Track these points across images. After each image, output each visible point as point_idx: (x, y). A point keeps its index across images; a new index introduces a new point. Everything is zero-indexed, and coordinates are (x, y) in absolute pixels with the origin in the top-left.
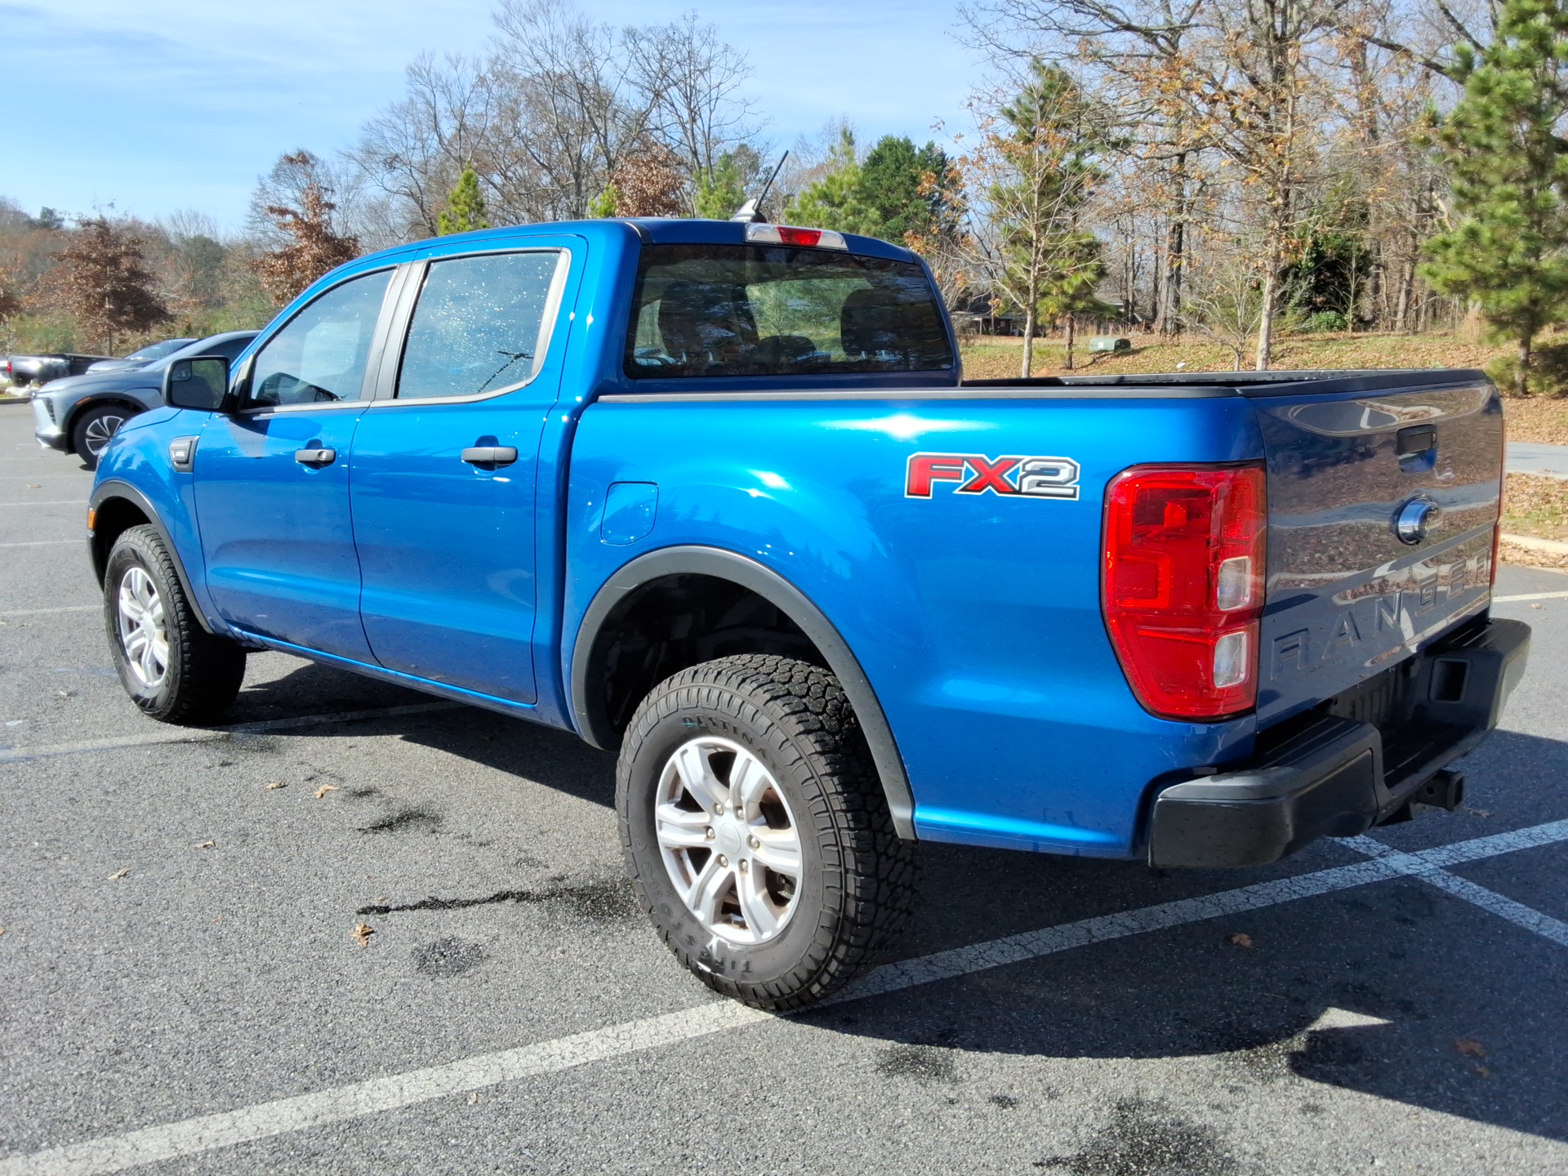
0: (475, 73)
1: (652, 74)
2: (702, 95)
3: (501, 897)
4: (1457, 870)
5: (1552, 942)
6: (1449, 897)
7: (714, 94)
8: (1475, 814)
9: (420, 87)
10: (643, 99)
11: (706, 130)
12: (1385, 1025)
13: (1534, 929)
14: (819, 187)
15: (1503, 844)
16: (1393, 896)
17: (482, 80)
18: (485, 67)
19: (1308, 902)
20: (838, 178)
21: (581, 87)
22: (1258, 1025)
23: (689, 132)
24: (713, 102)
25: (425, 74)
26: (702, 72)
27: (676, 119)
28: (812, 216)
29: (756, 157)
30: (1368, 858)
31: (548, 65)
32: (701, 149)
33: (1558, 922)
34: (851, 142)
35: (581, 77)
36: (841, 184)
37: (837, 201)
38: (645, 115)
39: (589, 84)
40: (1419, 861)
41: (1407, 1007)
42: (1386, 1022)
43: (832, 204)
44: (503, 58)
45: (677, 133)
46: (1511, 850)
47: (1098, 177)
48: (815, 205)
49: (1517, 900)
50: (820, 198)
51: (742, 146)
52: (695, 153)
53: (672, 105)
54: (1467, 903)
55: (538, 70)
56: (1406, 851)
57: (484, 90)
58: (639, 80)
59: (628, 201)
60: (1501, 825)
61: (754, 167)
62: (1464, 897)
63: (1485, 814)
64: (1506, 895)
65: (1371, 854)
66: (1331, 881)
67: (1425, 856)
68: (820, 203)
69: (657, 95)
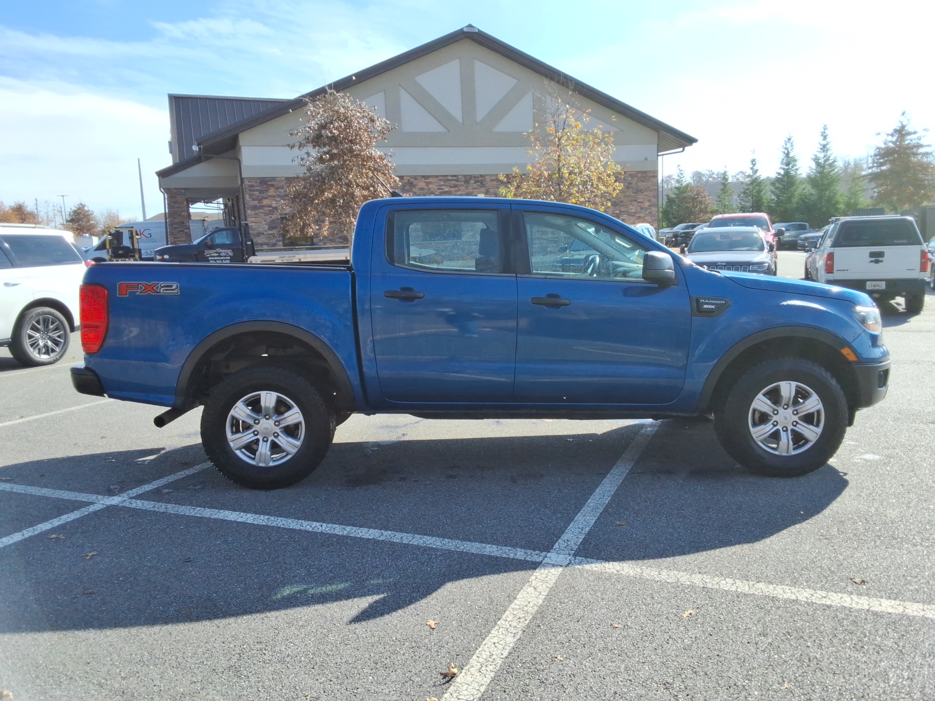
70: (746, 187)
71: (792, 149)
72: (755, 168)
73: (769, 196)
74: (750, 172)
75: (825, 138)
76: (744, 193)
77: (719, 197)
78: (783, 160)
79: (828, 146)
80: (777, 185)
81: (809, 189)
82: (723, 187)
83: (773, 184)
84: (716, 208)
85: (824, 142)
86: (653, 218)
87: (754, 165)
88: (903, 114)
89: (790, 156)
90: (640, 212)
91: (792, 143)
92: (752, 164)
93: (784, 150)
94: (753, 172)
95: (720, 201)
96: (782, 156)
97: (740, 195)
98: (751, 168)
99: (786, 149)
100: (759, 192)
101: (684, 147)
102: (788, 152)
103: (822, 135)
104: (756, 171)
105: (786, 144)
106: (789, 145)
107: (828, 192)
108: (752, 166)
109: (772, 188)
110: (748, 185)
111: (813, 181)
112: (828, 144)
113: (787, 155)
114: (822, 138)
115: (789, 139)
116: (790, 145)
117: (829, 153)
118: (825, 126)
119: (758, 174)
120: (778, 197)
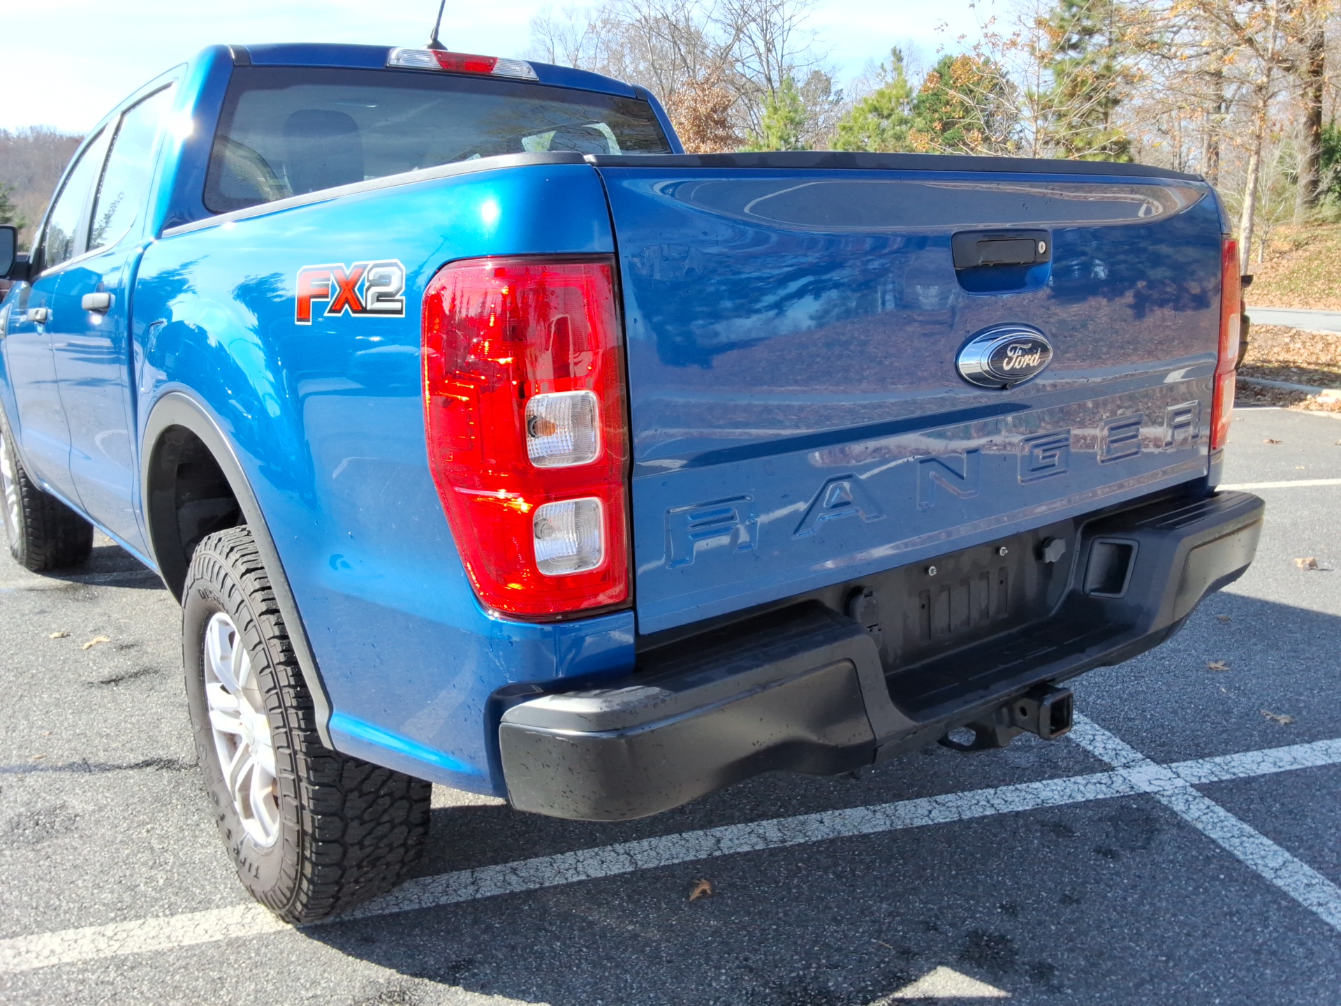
0: (587, 22)
1: (733, 11)
2: (776, 27)
3: (147, 764)
4: (1208, 790)
5: (1285, 895)
6: (1182, 825)
7: (786, 27)
8: (1272, 719)
9: (541, 37)
10: (727, 35)
11: (779, 59)
12: (998, 999)
13: (1268, 875)
14: (870, 102)
15: (1288, 758)
16: (1110, 819)
17: (593, 27)
18: (594, 15)
19: (1000, 819)
20: (887, 92)
21: (674, 27)
22: (837, 984)
23: (765, 60)
24: (785, 33)
25: (544, 24)
26: (776, 7)
27: (754, 51)
28: (862, 128)
29: (828, 81)
30: (1109, 768)
31: (645, 11)
32: (775, 75)
33: (1306, 867)
34: (900, 59)
35: (673, 19)
36: (890, 98)
37: (885, 113)
38: (729, 48)
39: (681, 25)
40: (1170, 775)
41: (1042, 972)
42: (1002, 994)
43: (881, 116)
44: (608, 7)
45: (755, 64)
46: (1295, 767)
47: (1129, 79)
48: (866, 118)
49: (1266, 835)
50: (870, 112)
51: (816, 72)
52: (769, 80)
53: (750, 38)
54: (1201, 833)
55: (638, 16)
56: (1158, 762)
57: (594, 36)
58: (722, 18)
59: (683, 120)
60: (1298, 735)
61: (827, 91)
62: (1200, 826)
63: (1283, 719)
64: (1256, 828)
65: (1115, 763)
66: (1043, 795)
67: (1180, 770)
68: (870, 116)
69: (739, 30)
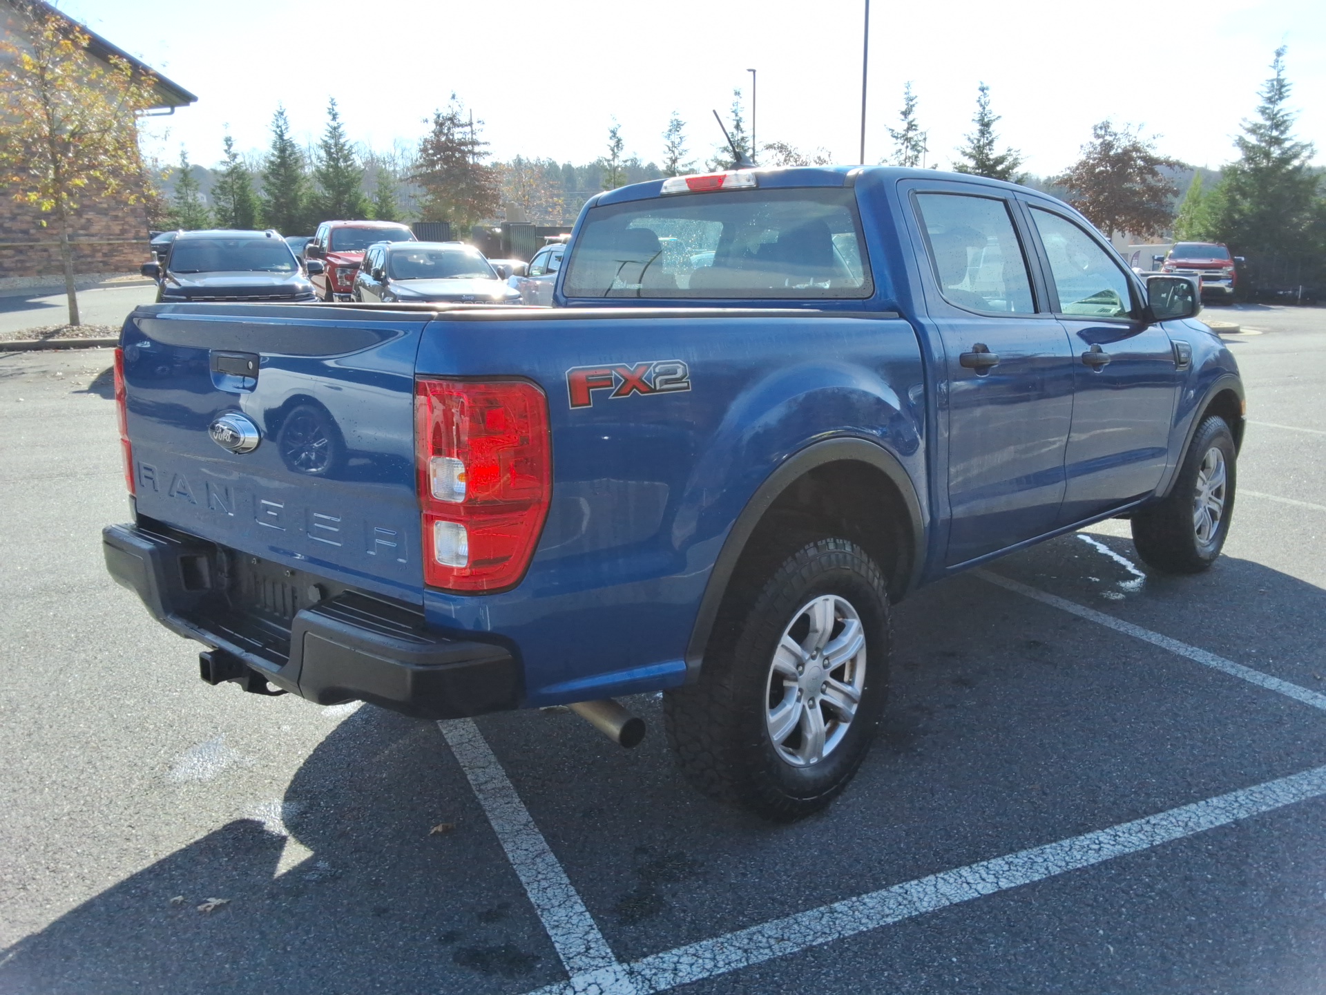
70: (221, 179)
71: (287, 128)
72: (233, 150)
73: (260, 195)
74: (226, 158)
75: (334, 117)
76: (221, 188)
77: (179, 192)
78: (276, 142)
79: (340, 130)
80: (272, 179)
81: (320, 190)
82: (182, 176)
83: (265, 177)
84: (176, 209)
85: (334, 124)
86: (139, 219)
87: (230, 146)
88: (453, 97)
89: (285, 138)
90: (115, 209)
91: (285, 120)
92: (227, 144)
93: (275, 129)
94: (229, 157)
95: (181, 198)
96: (273, 137)
97: (214, 190)
98: (226, 151)
99: (278, 127)
100: (243, 188)
101: (172, 106)
102: (281, 131)
103: (330, 113)
104: (235, 156)
105: (277, 120)
106: (281, 123)
107: (347, 196)
108: (226, 148)
109: (264, 183)
110: (224, 176)
111: (324, 177)
112: (339, 127)
113: (281, 136)
114: (331, 117)
115: (282, 114)
116: (283, 122)
117: (342, 141)
118: (332, 100)
119: (238, 160)
120: (277, 198)
